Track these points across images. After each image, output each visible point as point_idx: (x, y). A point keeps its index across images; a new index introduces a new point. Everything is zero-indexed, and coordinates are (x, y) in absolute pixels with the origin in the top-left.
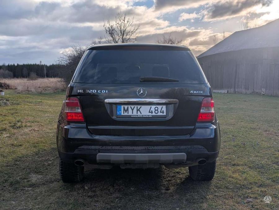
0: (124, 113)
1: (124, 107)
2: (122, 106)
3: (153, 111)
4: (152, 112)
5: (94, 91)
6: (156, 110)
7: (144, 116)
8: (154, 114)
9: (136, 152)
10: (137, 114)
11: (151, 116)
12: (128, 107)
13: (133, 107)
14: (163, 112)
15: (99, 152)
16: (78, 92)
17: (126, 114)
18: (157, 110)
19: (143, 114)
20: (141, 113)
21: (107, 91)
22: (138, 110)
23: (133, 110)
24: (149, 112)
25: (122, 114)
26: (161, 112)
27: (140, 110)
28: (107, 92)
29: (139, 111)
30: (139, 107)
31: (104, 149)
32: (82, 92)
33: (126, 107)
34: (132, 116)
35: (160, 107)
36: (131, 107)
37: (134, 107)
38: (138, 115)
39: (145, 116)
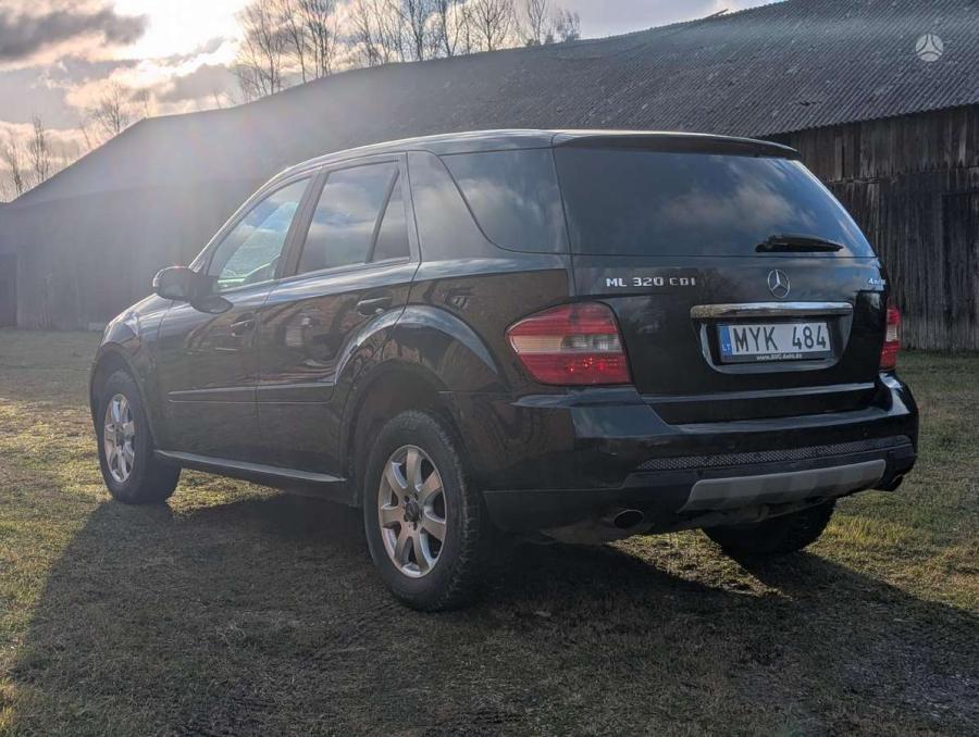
0: (738, 350)
1: (735, 330)
2: (731, 328)
3: (802, 341)
4: (799, 344)
5: (659, 281)
6: (807, 337)
7: (784, 357)
8: (805, 349)
9: (792, 465)
10: (767, 352)
11: (800, 356)
12: (744, 330)
13: (754, 327)
14: (823, 343)
15: (701, 475)
16: (608, 285)
17: (743, 352)
18: (810, 337)
19: (780, 351)
20: (776, 348)
21: (693, 280)
22: (768, 339)
23: (756, 338)
24: (794, 344)
25: (735, 353)
26: (819, 343)
27: (773, 337)
28: (693, 283)
29: (770, 343)
30: (769, 327)
31: (713, 466)
32: (621, 284)
33: (740, 328)
34: (758, 358)
35: (814, 326)
36: (751, 330)
37: (759, 329)
38: (770, 355)
39: (788, 357)
